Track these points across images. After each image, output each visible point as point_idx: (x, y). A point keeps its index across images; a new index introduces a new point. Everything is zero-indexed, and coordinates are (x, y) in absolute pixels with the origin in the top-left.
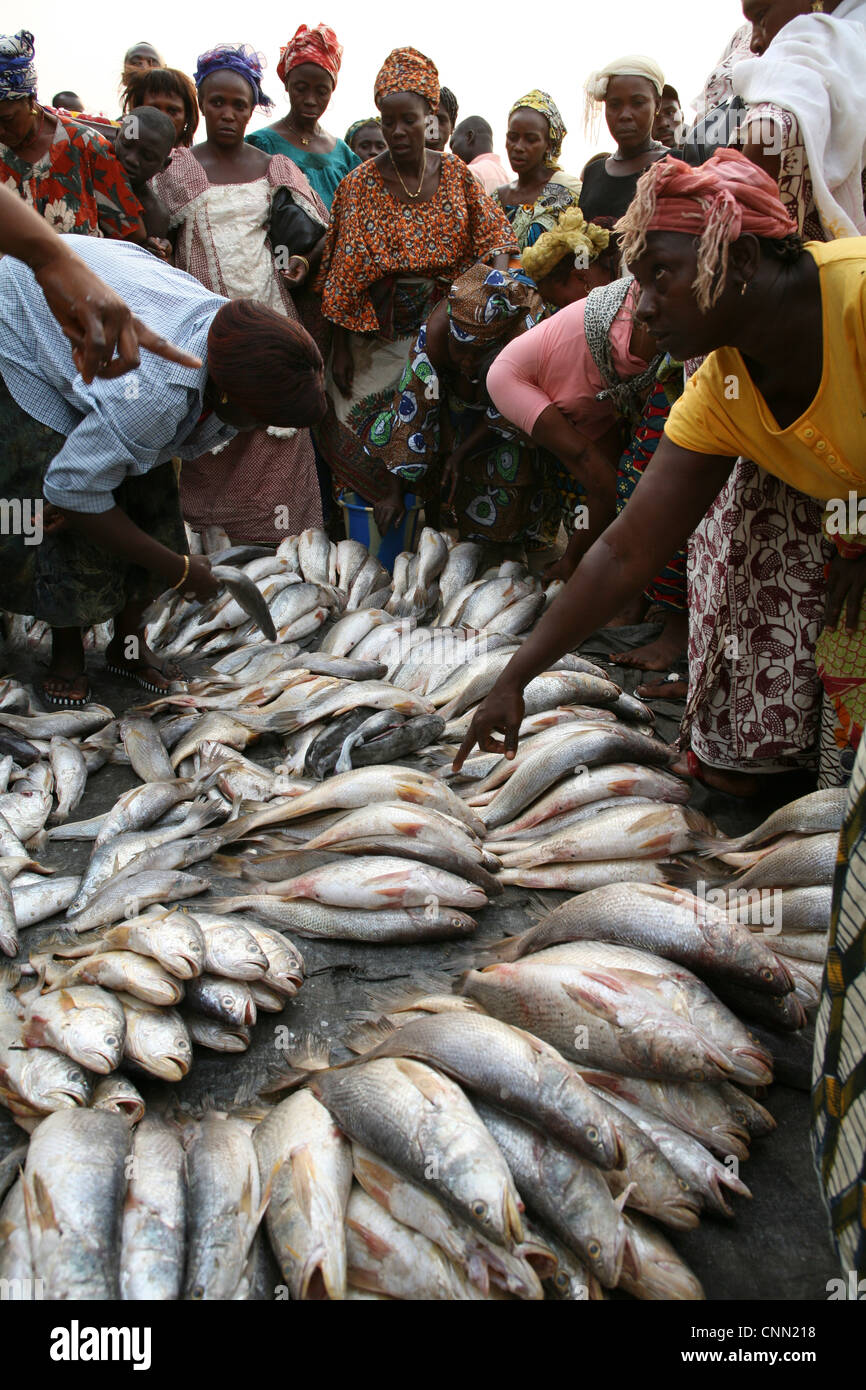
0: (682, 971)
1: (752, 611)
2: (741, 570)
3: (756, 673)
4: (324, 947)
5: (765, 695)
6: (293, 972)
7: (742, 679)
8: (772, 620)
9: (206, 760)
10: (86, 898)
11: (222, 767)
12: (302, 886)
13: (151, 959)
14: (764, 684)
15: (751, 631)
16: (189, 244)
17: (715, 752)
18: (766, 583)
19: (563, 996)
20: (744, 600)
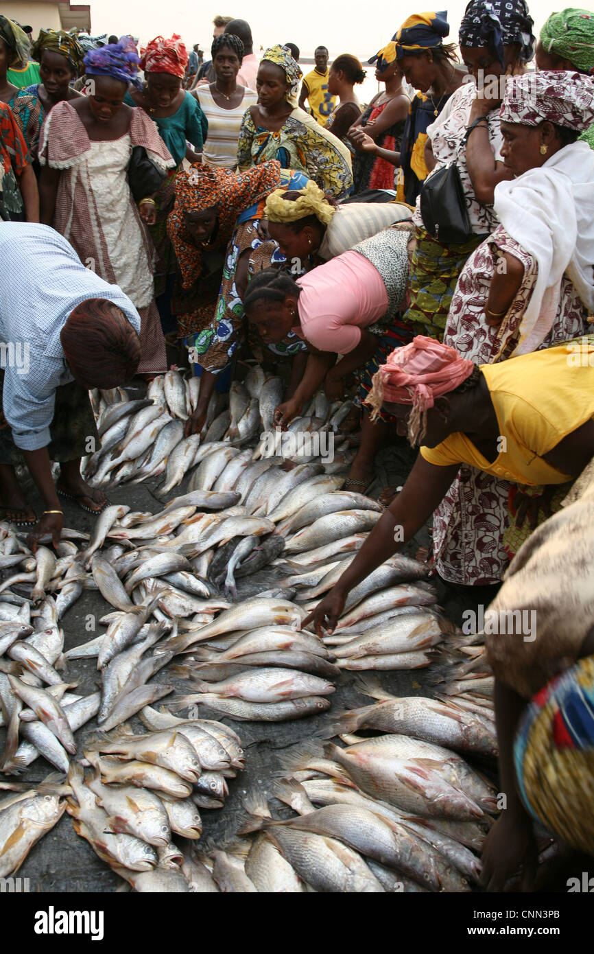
0: (454, 756)
1: (474, 506)
2: (468, 484)
3: (477, 539)
4: (248, 726)
5: (481, 551)
6: (241, 756)
7: (468, 543)
8: (487, 511)
9: (149, 591)
10: (106, 709)
11: (160, 595)
12: (231, 690)
13: (171, 771)
14: (481, 545)
15: (474, 517)
16: (73, 185)
17: (448, 573)
18: (484, 491)
19: (397, 781)
20: (470, 501)
